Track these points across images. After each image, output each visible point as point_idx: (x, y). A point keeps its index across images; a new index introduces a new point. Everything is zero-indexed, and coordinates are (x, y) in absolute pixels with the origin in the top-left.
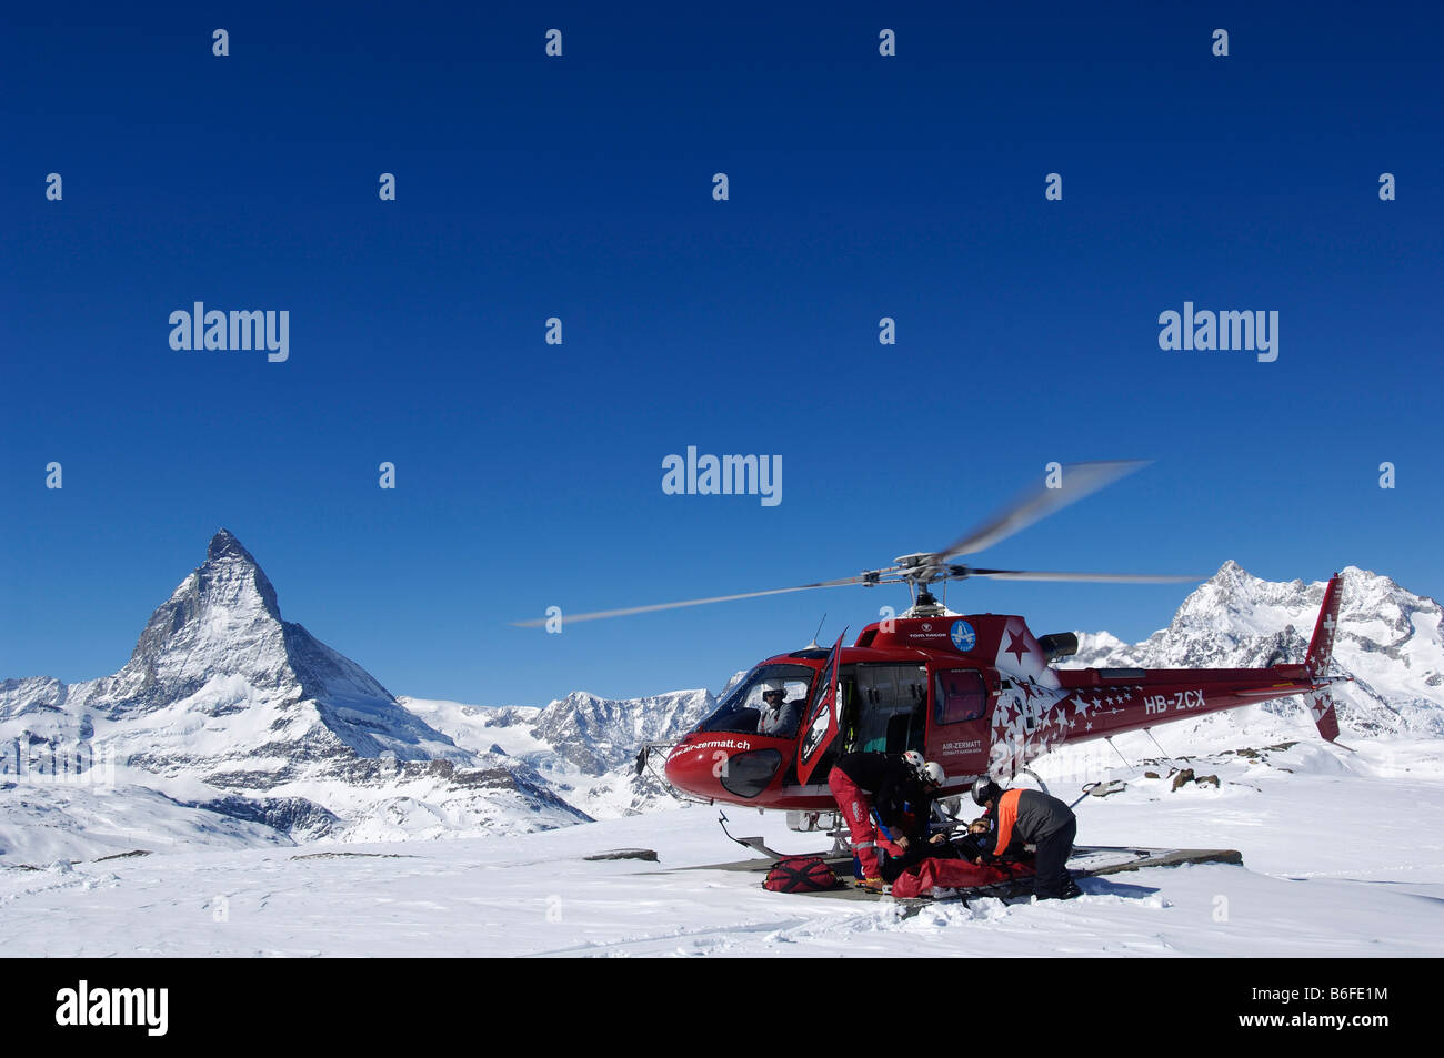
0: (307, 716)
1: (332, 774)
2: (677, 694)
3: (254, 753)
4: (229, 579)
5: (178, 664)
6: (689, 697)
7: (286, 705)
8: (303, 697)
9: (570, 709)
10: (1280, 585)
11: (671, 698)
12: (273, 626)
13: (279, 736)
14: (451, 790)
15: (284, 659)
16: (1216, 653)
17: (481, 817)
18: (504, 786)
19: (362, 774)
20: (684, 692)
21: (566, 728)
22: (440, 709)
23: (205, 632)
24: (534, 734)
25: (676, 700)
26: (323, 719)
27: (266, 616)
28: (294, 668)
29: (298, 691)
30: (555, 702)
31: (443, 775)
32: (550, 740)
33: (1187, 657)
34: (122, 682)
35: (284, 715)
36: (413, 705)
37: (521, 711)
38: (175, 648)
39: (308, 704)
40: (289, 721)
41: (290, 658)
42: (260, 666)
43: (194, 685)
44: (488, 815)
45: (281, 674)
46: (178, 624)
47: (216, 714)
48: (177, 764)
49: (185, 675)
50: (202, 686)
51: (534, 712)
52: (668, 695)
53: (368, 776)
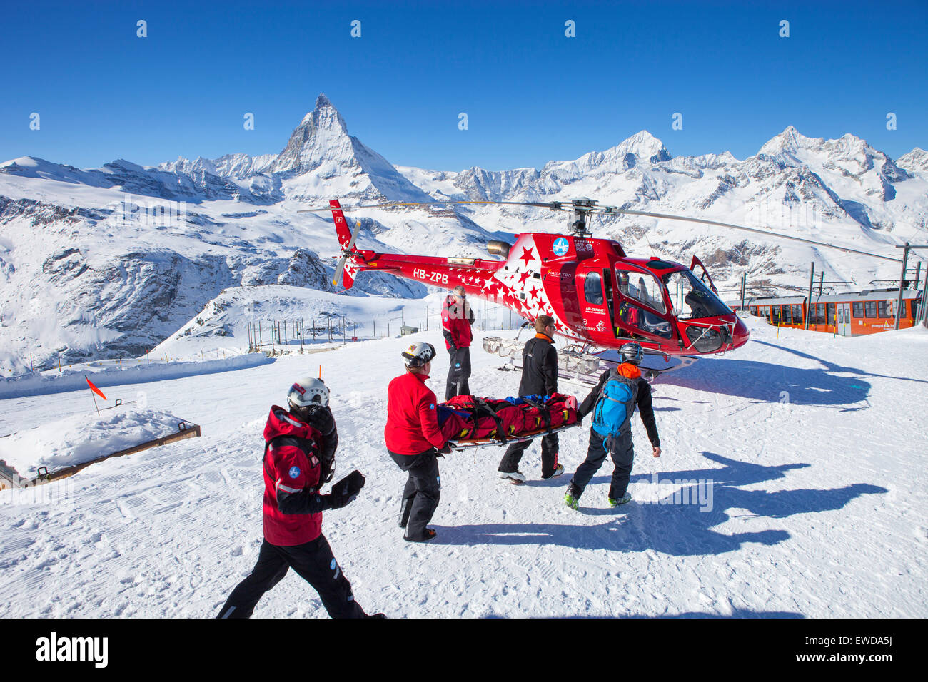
0: (365, 182)
1: (377, 206)
2: (522, 169)
3: (345, 196)
4: (326, 117)
5: (309, 155)
6: (526, 172)
7: (355, 176)
8: (362, 173)
9: (472, 175)
10: (812, 140)
11: (518, 171)
12: (347, 140)
13: (354, 189)
14: (429, 217)
15: (353, 155)
16: (771, 174)
17: (443, 230)
18: (451, 216)
19: (391, 207)
20: (524, 169)
21: (469, 183)
22: (412, 171)
23: (318, 142)
24: (455, 185)
25: (520, 173)
26: (372, 183)
27: (344, 135)
28: (357, 158)
29: (360, 170)
30: (465, 171)
31: (425, 210)
32: (462, 188)
33: (757, 174)
34: (284, 161)
35: (355, 180)
36: (401, 170)
37: (449, 174)
38: (306, 148)
39: (365, 176)
40: (358, 183)
41: (356, 154)
42: (343, 158)
43: (316, 165)
44: (446, 229)
45: (352, 161)
46: (306, 138)
47: (327, 178)
48: (313, 200)
49: (312, 161)
50: (319, 166)
51: (455, 175)
52: (517, 170)
53: (393, 208)
